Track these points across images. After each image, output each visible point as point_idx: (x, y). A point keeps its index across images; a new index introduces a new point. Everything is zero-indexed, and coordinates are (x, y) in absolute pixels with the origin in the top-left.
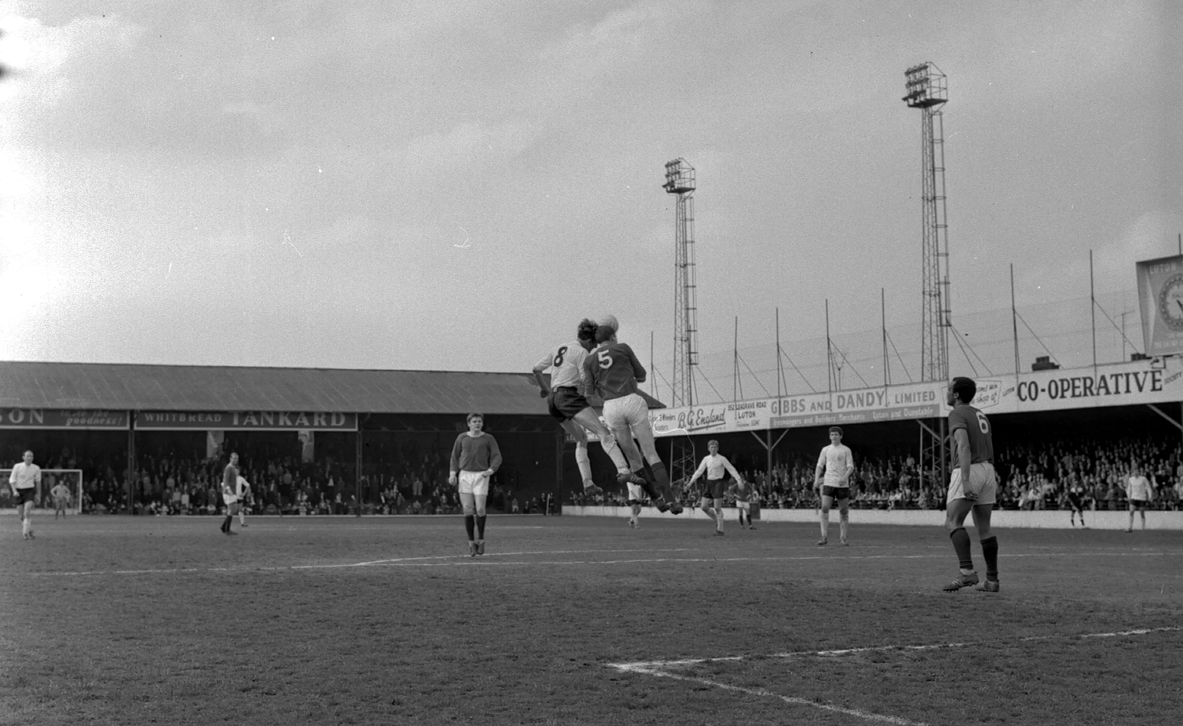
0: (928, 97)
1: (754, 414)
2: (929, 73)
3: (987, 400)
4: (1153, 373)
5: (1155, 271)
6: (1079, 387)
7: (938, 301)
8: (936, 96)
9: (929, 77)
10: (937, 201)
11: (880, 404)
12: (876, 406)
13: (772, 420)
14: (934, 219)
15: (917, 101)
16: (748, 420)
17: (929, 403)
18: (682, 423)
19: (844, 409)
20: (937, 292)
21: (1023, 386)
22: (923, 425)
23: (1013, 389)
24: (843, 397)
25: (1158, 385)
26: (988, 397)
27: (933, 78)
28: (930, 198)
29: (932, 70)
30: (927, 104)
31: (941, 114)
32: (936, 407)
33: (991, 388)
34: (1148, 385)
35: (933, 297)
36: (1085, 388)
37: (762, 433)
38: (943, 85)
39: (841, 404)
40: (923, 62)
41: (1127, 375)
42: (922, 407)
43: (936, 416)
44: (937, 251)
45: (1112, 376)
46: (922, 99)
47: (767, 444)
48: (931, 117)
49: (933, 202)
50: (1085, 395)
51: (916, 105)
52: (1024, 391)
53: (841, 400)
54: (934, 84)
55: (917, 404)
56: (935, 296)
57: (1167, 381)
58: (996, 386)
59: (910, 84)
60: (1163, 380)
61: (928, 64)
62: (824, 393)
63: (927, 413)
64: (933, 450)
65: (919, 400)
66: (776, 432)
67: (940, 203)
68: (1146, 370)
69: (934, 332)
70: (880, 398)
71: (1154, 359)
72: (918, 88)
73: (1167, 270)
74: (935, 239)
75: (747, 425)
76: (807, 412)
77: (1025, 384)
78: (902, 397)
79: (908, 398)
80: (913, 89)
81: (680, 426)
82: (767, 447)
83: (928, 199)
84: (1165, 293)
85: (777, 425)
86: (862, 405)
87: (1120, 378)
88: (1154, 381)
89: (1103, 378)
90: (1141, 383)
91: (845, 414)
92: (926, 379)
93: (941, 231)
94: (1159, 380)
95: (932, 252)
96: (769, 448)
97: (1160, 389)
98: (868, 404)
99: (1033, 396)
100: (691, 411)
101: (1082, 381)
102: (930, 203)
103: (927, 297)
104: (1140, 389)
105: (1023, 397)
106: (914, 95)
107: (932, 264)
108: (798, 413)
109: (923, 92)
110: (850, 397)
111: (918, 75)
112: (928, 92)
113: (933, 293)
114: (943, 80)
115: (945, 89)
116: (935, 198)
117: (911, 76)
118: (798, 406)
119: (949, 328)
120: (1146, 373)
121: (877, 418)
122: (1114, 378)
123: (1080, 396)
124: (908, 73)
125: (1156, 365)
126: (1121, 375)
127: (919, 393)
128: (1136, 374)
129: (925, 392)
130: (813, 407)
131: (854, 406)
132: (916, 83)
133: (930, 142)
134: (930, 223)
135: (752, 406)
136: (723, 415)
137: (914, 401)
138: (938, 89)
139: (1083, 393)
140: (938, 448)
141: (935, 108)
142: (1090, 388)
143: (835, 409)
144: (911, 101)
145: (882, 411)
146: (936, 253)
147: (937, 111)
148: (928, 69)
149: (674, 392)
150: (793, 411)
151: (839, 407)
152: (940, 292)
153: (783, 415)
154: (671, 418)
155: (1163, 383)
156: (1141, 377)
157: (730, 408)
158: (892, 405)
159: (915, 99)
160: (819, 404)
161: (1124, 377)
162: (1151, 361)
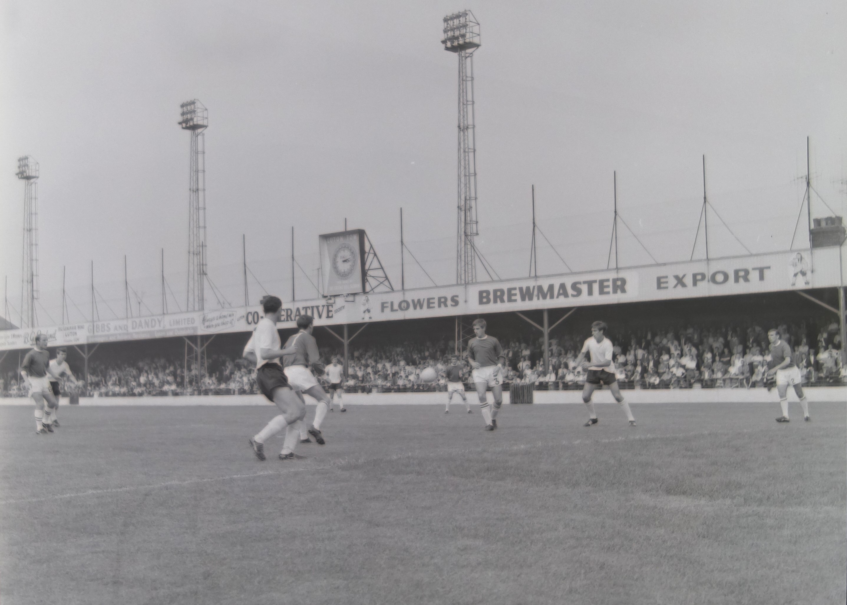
0: (195, 123)
1: (76, 333)
2: (196, 107)
3: (227, 324)
4: (328, 306)
5: (331, 241)
6: (283, 315)
7: (198, 258)
8: (200, 123)
9: (196, 109)
10: (200, 192)
11: (160, 326)
12: (157, 328)
13: (88, 337)
14: (197, 204)
15: (188, 125)
16: (71, 338)
17: (191, 325)
18: (26, 341)
19: (137, 330)
20: (198, 252)
21: (250, 315)
22: (187, 341)
23: (244, 317)
24: (135, 322)
25: (330, 315)
26: (228, 321)
27: (199, 110)
28: (195, 190)
29: (198, 105)
30: (194, 128)
31: (203, 135)
32: (195, 329)
33: (230, 316)
34: (324, 315)
35: (195, 255)
36: (287, 316)
37: (81, 347)
38: (205, 116)
39: (134, 326)
40: (192, 99)
41: (313, 307)
42: (186, 329)
43: (195, 334)
44: (199, 224)
45: (303, 308)
46: (191, 124)
47: (84, 353)
48: (197, 136)
49: (197, 192)
50: (287, 320)
51: (187, 128)
52: (250, 318)
53: (134, 323)
54: (200, 114)
55: (183, 326)
56: (197, 254)
57: (336, 311)
58: (233, 315)
59: (183, 114)
60: (333, 311)
61: (195, 101)
62: (123, 319)
63: (190, 332)
64: (194, 357)
65: (185, 324)
66: (90, 346)
67: (201, 193)
68: (324, 304)
69: (196, 278)
70: (160, 322)
71: (329, 297)
72: (189, 116)
73: (338, 241)
74: (197, 217)
75: (71, 341)
76: (112, 332)
77: (251, 313)
78: (174, 321)
79: (178, 322)
80: (185, 117)
81: (25, 342)
82: (84, 356)
83: (193, 191)
84: (336, 256)
85: (92, 341)
86: (148, 326)
87: (308, 309)
88: (329, 311)
89: (298, 310)
90: (321, 312)
91: (137, 333)
92: (189, 309)
93: (201, 212)
94: (331, 311)
95: (195, 225)
96: (86, 356)
97: (332, 317)
98: (152, 327)
99: (256, 320)
100: (33, 332)
101: (286, 311)
102: (194, 193)
103: (191, 255)
104: (320, 316)
105: (250, 321)
106: (186, 121)
107: (195, 233)
108: (106, 333)
109: (192, 119)
110: (140, 321)
111: (189, 108)
112: (195, 120)
113: (195, 252)
114: (205, 112)
115: (207, 118)
116: (198, 190)
117: (185, 108)
118: (106, 328)
119: (204, 276)
120: (323, 306)
121: (158, 335)
122: (304, 309)
123: (284, 321)
124: (182, 106)
125: (330, 301)
126: (309, 307)
127: (184, 319)
128: (317, 307)
129: (188, 319)
130: (116, 328)
131: (142, 328)
132: (187, 113)
133: (195, 152)
134: (195, 207)
135: (75, 328)
136: (55, 334)
137: (182, 324)
138: (202, 118)
139: (286, 320)
140: (196, 356)
141: (199, 130)
142: (290, 316)
143: (130, 330)
144: (184, 125)
145: (161, 331)
146: (198, 226)
147: (201, 133)
148: (196, 105)
149: (22, 318)
150: (102, 331)
151: (133, 328)
152: (200, 252)
153: (96, 334)
154: (19, 336)
155: (333, 313)
156: (321, 309)
157: (60, 329)
158: (168, 327)
159: (187, 124)
160: (120, 327)
161: (311, 308)
162: (327, 298)
